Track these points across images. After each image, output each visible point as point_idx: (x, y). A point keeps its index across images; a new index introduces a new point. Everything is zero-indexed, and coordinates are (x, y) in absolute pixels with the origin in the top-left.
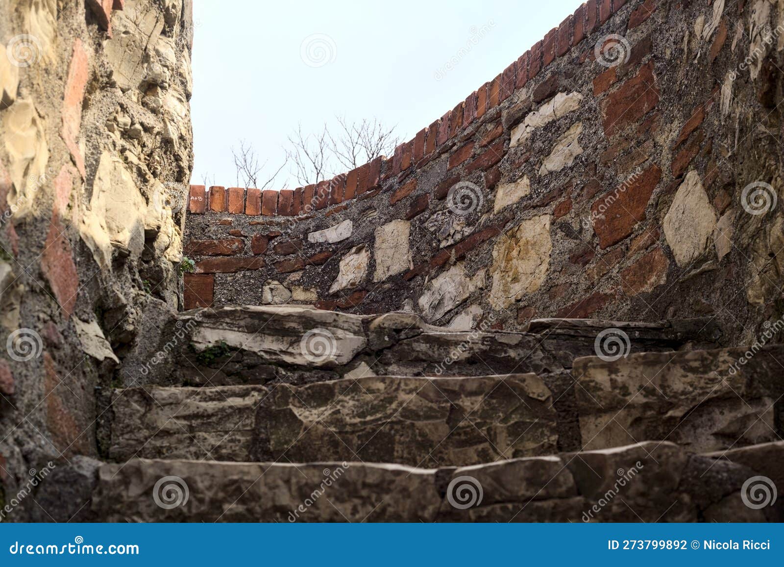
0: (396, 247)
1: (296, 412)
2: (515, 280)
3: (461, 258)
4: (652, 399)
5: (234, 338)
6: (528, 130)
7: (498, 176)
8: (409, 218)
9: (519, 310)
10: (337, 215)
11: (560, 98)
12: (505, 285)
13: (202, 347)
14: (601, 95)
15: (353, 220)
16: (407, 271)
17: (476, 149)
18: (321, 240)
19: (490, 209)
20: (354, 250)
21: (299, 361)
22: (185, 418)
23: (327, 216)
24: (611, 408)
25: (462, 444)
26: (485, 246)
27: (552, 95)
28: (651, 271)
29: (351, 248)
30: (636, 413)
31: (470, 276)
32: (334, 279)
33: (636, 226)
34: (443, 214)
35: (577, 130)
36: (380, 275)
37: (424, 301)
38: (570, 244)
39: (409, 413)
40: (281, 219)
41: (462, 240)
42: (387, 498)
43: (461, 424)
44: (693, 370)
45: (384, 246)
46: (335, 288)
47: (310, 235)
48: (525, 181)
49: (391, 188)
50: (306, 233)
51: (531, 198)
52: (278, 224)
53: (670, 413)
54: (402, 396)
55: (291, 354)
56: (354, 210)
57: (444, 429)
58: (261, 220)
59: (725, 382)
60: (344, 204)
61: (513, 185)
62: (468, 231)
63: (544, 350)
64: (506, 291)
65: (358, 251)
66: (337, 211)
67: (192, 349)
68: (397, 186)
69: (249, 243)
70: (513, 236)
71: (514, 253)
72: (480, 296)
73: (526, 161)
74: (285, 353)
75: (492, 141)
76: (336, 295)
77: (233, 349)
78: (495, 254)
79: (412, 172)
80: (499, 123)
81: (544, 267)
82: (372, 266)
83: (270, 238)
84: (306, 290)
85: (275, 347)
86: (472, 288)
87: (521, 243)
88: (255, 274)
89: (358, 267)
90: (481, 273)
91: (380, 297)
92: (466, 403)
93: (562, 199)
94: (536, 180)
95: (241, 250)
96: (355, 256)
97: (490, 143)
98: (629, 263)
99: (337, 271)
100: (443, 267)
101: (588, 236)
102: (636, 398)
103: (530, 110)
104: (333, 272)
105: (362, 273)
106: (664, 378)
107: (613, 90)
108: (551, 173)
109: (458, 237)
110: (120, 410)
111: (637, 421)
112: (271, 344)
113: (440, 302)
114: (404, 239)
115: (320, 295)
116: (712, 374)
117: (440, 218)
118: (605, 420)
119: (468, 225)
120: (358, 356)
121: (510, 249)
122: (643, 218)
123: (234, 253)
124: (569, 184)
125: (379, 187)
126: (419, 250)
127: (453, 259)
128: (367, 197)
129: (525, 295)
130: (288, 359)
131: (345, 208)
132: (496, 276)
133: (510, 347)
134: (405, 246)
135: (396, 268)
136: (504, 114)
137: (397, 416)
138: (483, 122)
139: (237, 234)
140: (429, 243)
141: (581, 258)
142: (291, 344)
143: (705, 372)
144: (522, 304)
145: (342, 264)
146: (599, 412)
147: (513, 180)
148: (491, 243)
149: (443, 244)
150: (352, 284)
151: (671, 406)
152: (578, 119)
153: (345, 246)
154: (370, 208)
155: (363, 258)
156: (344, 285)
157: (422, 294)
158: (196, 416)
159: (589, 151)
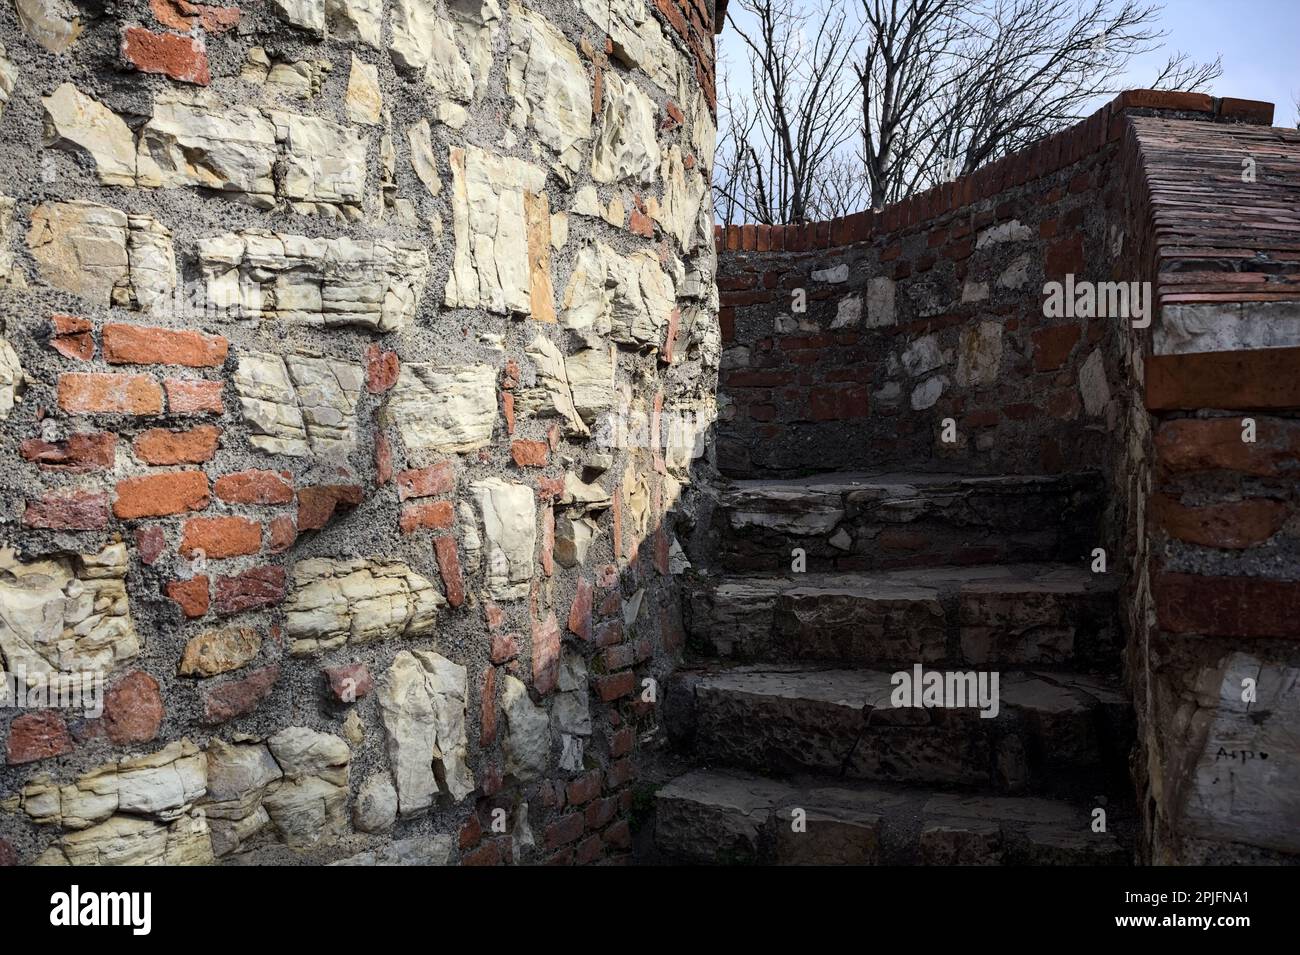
0: (884, 301)
1: (796, 614)
2: (975, 367)
3: (934, 331)
4: (1003, 623)
5: (758, 518)
6: (990, 241)
7: (966, 272)
8: (896, 279)
9: (977, 393)
10: (836, 258)
11: (1015, 224)
12: (968, 369)
13: (738, 526)
14: (1045, 241)
15: (848, 265)
16: (893, 326)
17: (949, 237)
18: (822, 279)
19: (959, 297)
20: (850, 295)
21: (800, 531)
22: (734, 614)
23: (827, 256)
24: (978, 625)
25: (891, 638)
26: (954, 329)
27: (1009, 218)
28: (1069, 405)
29: (847, 293)
30: (992, 631)
31: (943, 351)
32: (833, 317)
33: (1061, 366)
34: (922, 287)
35: (1026, 259)
36: (871, 322)
37: (906, 357)
38: (1017, 357)
39: (861, 620)
40: (788, 255)
41: (937, 316)
42: (838, 719)
43: (892, 627)
44: (1030, 605)
45: (875, 297)
46: (834, 325)
47: (813, 273)
48: (985, 286)
49: (880, 245)
50: (809, 271)
51: (989, 304)
52: (786, 260)
53: (1013, 632)
54: (858, 610)
55: (795, 526)
56: (850, 256)
57: (881, 630)
58: (770, 256)
59: (1047, 617)
60: (841, 249)
61: (976, 285)
62: (941, 310)
63: (969, 506)
64: (968, 374)
65: (853, 296)
66: (835, 254)
67: (732, 528)
68: (885, 246)
69: (761, 278)
70: (974, 330)
71: (975, 345)
72: (948, 369)
73: (988, 268)
74: (791, 525)
75: (963, 236)
76: (835, 331)
77: (758, 526)
78: (961, 339)
79: (898, 238)
80: (967, 223)
81: (996, 367)
82: (865, 312)
83: (779, 274)
84: (810, 323)
85: (784, 522)
86: (942, 361)
87: (981, 338)
88: (767, 306)
89: (854, 311)
90: (950, 352)
91: (871, 343)
92: (895, 615)
93: (1011, 316)
94: (994, 290)
95: (755, 285)
96: (851, 301)
97: (959, 238)
98: (1055, 392)
99: (836, 311)
100: (921, 333)
101: (1029, 355)
102: (994, 622)
103: (992, 224)
104: (833, 312)
105: (856, 317)
106: (1012, 609)
107: (1054, 241)
108: (1006, 288)
109: (933, 312)
110: (696, 608)
111: (993, 635)
112: (782, 520)
113: (919, 362)
114: (891, 296)
115: (822, 329)
116: (1041, 609)
117: (920, 290)
118: (975, 631)
119: (942, 305)
120: (839, 524)
121: (971, 341)
122: (1066, 362)
123: (749, 288)
124: (1017, 306)
125: (871, 240)
126: (902, 313)
127: (929, 330)
128: (861, 247)
129: (981, 383)
130: (793, 530)
131: (843, 253)
132: (961, 358)
133: (944, 508)
134: (891, 305)
135: (885, 321)
136: (973, 215)
137: (854, 621)
138: (955, 216)
139: (751, 270)
140: (911, 309)
141: (1023, 370)
142: (795, 519)
143: (1037, 607)
144: (979, 389)
145: (840, 305)
146: (972, 626)
147: (976, 280)
148: (959, 330)
149: (922, 314)
150: (849, 325)
151: (1014, 628)
152: (1028, 250)
153: (842, 289)
154: (863, 258)
155: (856, 303)
156: (842, 324)
157: (904, 351)
158: (739, 614)
159: (1033, 285)
